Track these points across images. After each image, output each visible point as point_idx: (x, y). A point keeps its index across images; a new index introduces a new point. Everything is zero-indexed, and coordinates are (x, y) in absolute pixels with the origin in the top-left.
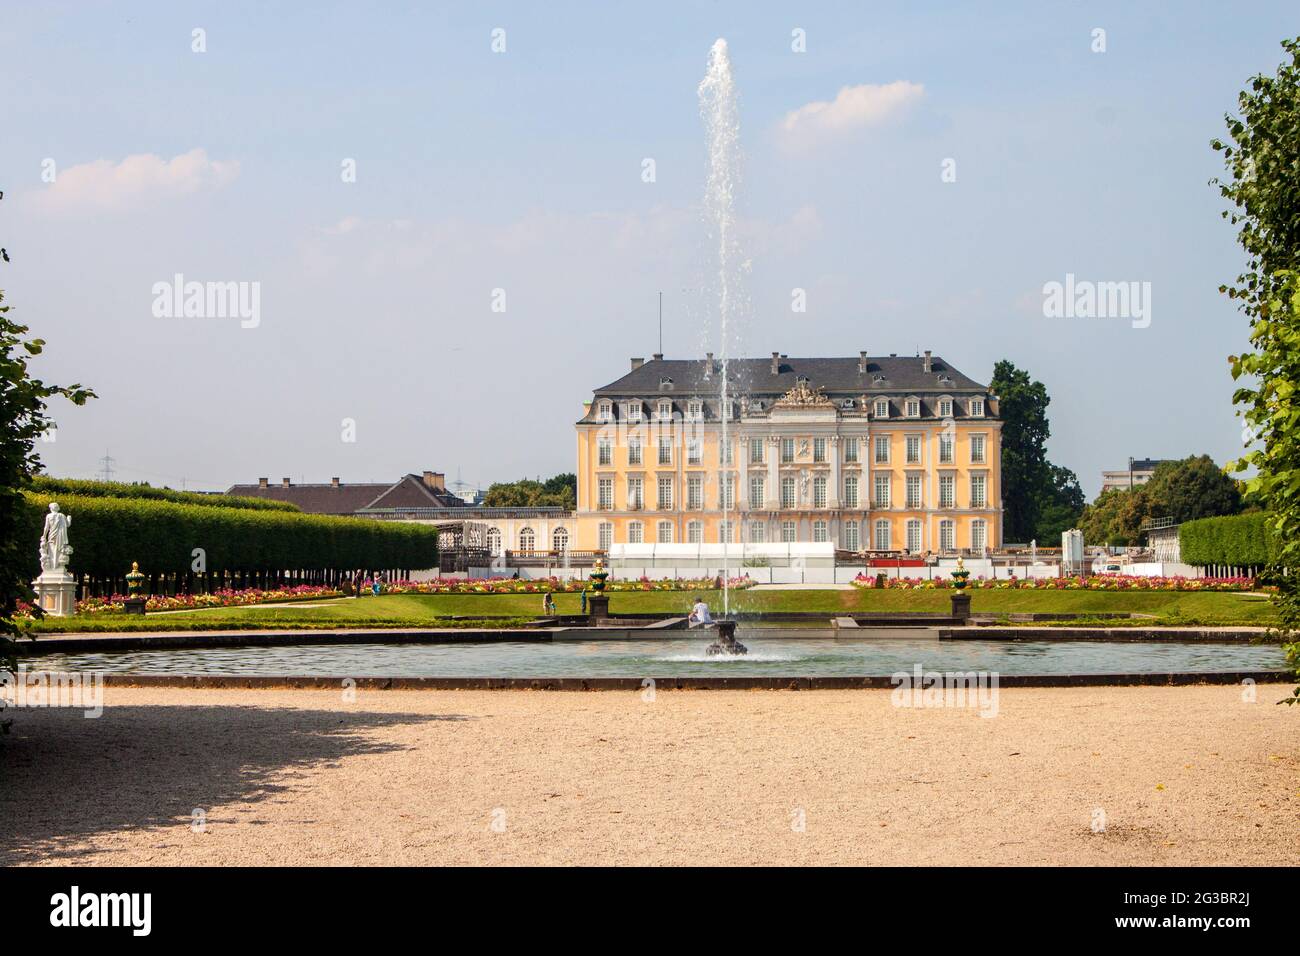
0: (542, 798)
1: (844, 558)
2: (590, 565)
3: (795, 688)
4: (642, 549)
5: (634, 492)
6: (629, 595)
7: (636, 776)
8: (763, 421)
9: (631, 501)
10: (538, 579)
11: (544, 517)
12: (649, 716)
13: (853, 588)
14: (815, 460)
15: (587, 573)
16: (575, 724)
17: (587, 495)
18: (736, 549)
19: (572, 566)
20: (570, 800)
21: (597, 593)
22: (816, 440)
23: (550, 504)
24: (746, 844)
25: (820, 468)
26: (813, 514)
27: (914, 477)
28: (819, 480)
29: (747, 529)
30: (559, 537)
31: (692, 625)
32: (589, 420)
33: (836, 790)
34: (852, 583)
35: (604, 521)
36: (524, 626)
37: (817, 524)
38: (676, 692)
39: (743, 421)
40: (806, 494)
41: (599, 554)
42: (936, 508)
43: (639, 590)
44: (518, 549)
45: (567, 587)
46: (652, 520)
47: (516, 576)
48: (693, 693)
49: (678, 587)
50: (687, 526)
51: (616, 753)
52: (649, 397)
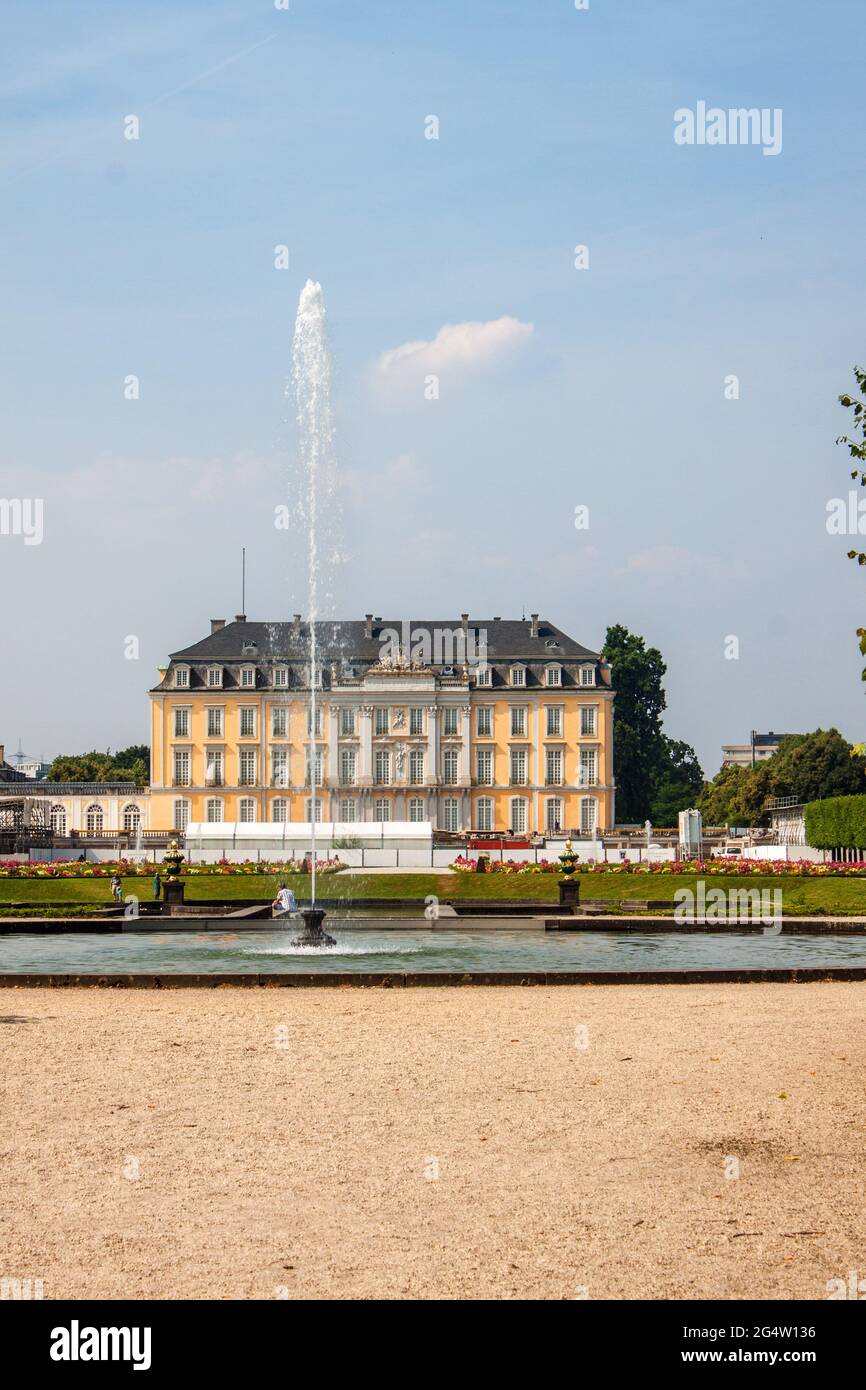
0: (109, 1111)
1: (442, 839)
2: (164, 847)
3: (388, 986)
4: (222, 829)
5: (213, 766)
6: (206, 880)
7: (213, 1085)
8: (355, 689)
9: (210, 775)
10: (106, 861)
11: (113, 794)
12: (229, 1017)
13: (453, 872)
14: (412, 733)
15: (161, 855)
16: (146, 1027)
17: (162, 770)
18: (325, 829)
19: (146, 847)
20: (141, 1113)
21: (172, 878)
22: (413, 711)
23: (121, 779)
24: (334, 1162)
25: (416, 741)
26: (409, 791)
27: (519, 752)
28: (417, 753)
29: (337, 807)
30: (131, 815)
31: (275, 913)
32: (165, 687)
33: (431, 1100)
34: (451, 867)
35: (181, 797)
36: (91, 915)
37: (413, 803)
38: (258, 990)
39: (333, 689)
40: (401, 770)
41: (175, 834)
42: (542, 785)
43: (218, 874)
44: (85, 828)
45: (138, 870)
46: (232, 797)
47: (82, 859)
48: (275, 990)
49: (261, 870)
50: (271, 803)
51: (191, 1060)
52: (231, 662)
